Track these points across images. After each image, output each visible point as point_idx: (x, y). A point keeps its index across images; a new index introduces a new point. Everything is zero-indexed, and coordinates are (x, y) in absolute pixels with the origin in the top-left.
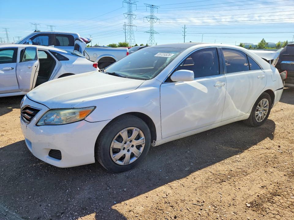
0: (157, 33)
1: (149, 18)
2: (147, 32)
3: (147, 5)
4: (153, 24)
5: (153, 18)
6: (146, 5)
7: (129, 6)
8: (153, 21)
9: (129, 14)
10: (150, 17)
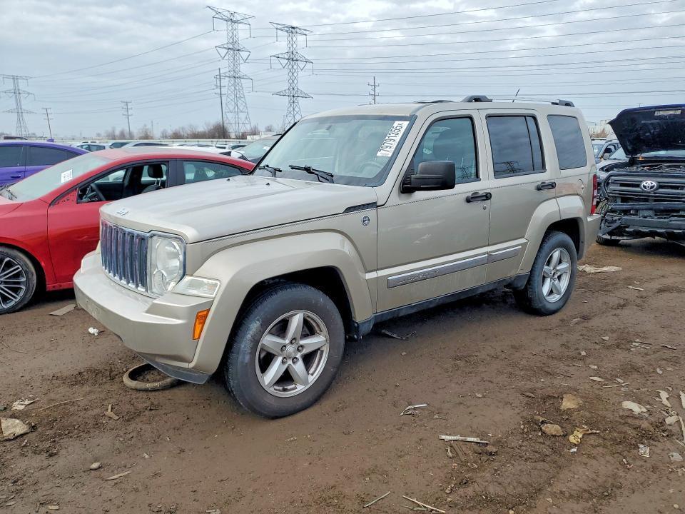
0: (306, 96)
1: (284, 58)
2: (279, 94)
3: (279, 27)
4: (295, 74)
5: (295, 58)
6: (275, 25)
7: (230, 28)
8: (295, 67)
9: (231, 47)
10: (286, 57)
